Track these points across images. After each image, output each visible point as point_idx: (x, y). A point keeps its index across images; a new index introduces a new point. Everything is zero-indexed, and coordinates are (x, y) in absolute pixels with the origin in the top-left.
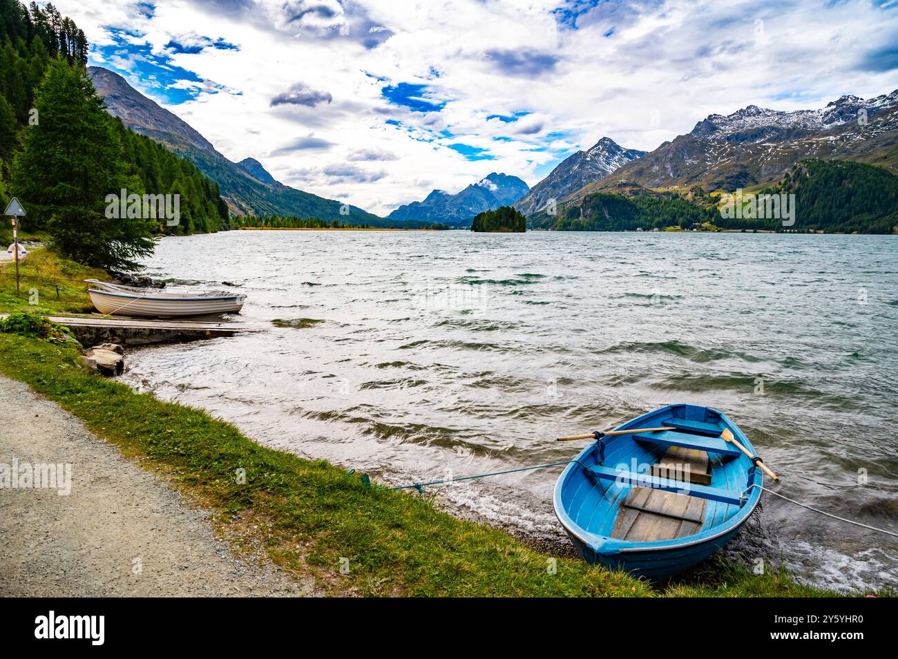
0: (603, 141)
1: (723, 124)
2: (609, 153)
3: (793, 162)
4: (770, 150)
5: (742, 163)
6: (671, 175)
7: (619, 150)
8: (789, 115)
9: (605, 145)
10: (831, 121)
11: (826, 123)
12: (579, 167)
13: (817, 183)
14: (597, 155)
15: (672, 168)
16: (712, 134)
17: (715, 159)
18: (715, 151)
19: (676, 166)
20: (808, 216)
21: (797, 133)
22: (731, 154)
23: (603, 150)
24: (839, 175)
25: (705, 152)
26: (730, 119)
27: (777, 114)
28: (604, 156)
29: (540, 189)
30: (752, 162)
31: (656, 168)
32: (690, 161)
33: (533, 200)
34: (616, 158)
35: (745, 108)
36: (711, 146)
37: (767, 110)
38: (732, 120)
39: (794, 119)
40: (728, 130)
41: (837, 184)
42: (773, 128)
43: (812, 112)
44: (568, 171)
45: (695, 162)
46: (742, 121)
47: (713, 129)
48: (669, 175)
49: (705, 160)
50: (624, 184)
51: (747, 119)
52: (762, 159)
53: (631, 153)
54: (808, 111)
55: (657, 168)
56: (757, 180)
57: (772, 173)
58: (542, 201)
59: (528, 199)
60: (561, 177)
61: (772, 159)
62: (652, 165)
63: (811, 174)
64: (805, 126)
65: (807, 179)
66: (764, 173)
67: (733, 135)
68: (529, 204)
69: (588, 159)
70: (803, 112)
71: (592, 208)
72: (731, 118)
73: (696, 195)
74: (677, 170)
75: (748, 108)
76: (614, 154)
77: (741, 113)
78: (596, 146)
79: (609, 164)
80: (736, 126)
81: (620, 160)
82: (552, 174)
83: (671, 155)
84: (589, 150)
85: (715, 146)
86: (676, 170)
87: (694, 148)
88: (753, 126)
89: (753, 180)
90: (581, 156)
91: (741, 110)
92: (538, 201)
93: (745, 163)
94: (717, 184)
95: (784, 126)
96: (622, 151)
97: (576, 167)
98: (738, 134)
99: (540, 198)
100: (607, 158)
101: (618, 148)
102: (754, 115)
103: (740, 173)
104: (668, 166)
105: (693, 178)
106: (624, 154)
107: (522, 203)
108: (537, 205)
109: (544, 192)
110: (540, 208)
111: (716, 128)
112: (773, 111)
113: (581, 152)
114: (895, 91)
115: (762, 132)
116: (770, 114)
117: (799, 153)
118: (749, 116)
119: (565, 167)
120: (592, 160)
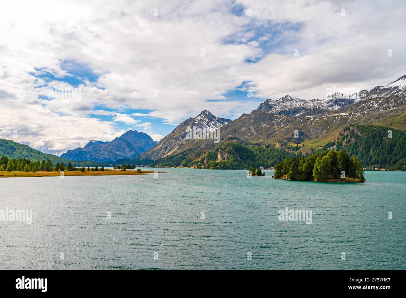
0: (203, 112)
1: (275, 105)
2: (209, 119)
3: (327, 127)
4: (312, 120)
5: (298, 127)
6: (255, 133)
7: (215, 118)
8: (308, 102)
9: (206, 115)
10: (331, 106)
11: (329, 106)
14: (201, 120)
15: (254, 129)
16: (270, 111)
17: (279, 124)
18: (278, 119)
19: (256, 128)
20: (370, 160)
21: (319, 111)
22: (288, 122)
23: (204, 118)
24: (380, 134)
25: (272, 120)
26: (277, 103)
27: (302, 101)
28: (206, 121)
29: (167, 141)
30: (304, 126)
31: (244, 129)
32: (264, 125)
33: (163, 147)
34: (213, 122)
35: (284, 97)
36: (275, 117)
37: (296, 98)
38: (279, 103)
39: (311, 104)
40: (279, 108)
42: (303, 108)
43: (320, 100)
44: (184, 130)
45: (268, 126)
46: (284, 104)
47: (270, 107)
48: (253, 133)
49: (273, 125)
51: (287, 103)
52: (309, 125)
53: (221, 120)
54: (318, 100)
55: (245, 129)
56: (309, 137)
57: (317, 133)
58: (169, 148)
59: (159, 147)
60: (180, 133)
61: (315, 125)
62: (241, 127)
63: (362, 133)
64: (319, 108)
66: (312, 133)
67: (282, 111)
68: (161, 149)
69: (196, 123)
70: (315, 100)
71: (228, 153)
72: (279, 101)
73: (282, 145)
74: (258, 130)
75: (286, 96)
76: (212, 120)
78: (200, 115)
79: (209, 126)
80: (282, 106)
81: (215, 124)
82: (173, 132)
83: (252, 121)
84: (196, 117)
85: (277, 116)
86: (257, 131)
87: (265, 118)
88: (291, 106)
89: (307, 137)
90: (191, 121)
91: (283, 98)
92: (166, 148)
93: (300, 127)
94: (288, 139)
95: (308, 107)
96: (216, 119)
98: (285, 110)
99: (167, 146)
100: (208, 122)
101: (213, 117)
102: (290, 101)
104: (252, 128)
105: (269, 135)
107: (155, 149)
108: (166, 151)
109: (170, 143)
110: (168, 152)
111: (272, 107)
112: (299, 99)
113: (191, 118)
114: (361, 91)
115: (298, 110)
116: (298, 100)
117: (329, 122)
118: (288, 101)
119: (182, 127)
120: (199, 123)
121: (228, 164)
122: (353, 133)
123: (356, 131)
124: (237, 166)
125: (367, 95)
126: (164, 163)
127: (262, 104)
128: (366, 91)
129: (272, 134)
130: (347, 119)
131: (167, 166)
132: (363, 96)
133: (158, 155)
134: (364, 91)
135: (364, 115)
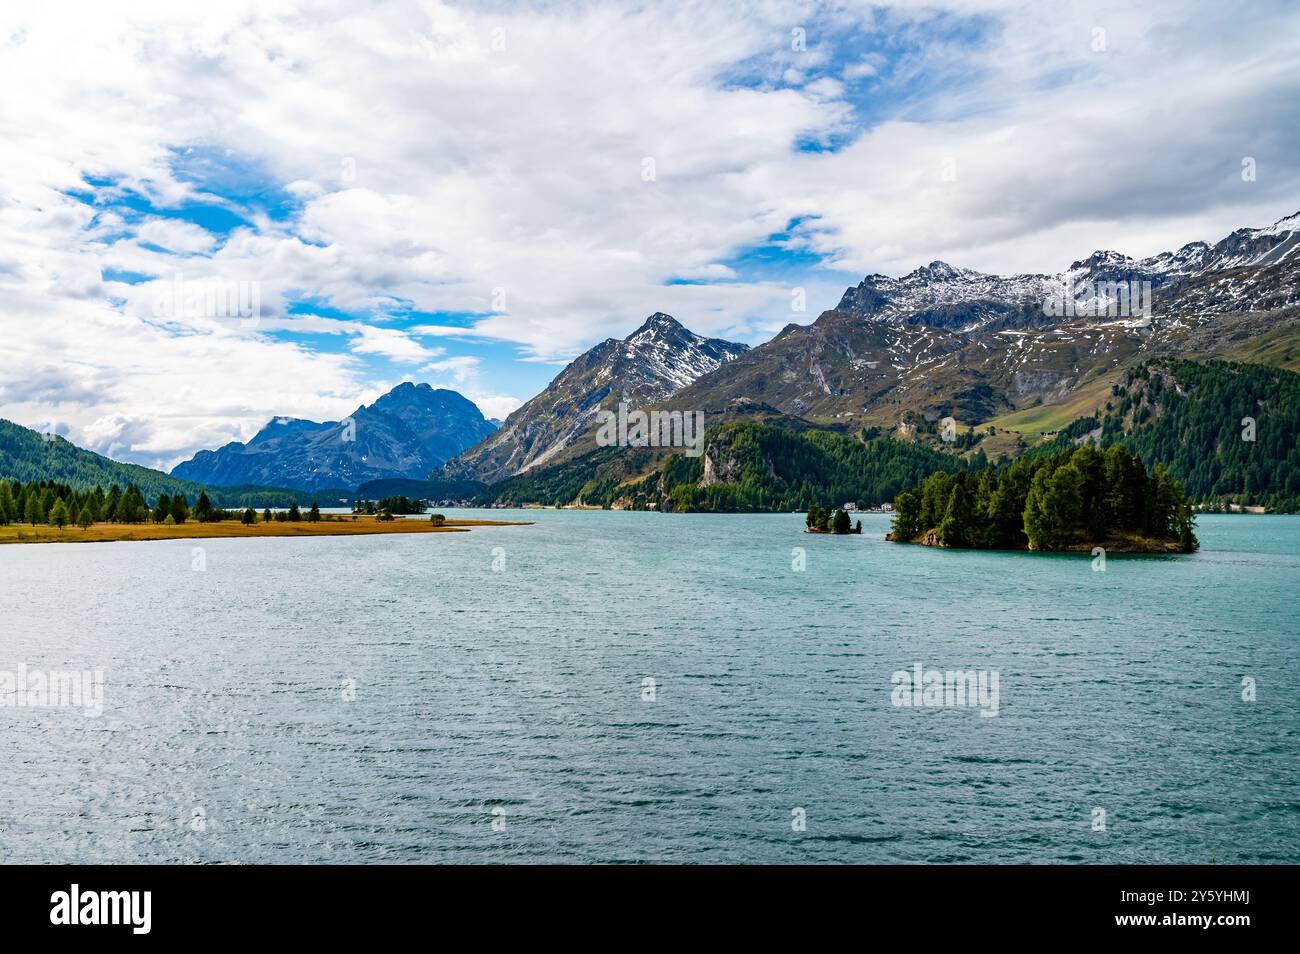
0: (654, 321)
1: (896, 294)
2: (671, 344)
3: (1071, 367)
4: (1020, 343)
5: (975, 367)
6: (827, 389)
7: (691, 340)
8: (1007, 283)
9: (662, 328)
12: (614, 372)
14: (645, 347)
15: (826, 375)
16: (878, 312)
17: (910, 358)
18: (905, 341)
19: (832, 372)
20: (1216, 476)
22: (938, 350)
23: (657, 338)
24: (1249, 389)
25: (887, 345)
26: (903, 286)
27: (987, 279)
28: (662, 350)
29: (532, 417)
30: (993, 366)
31: (790, 376)
32: (860, 362)
33: (516, 440)
34: (686, 354)
35: (927, 266)
36: (896, 334)
37: (967, 271)
38: (908, 287)
39: (1019, 290)
40: (908, 305)
42: (991, 305)
43: (1047, 278)
44: (590, 380)
45: (872, 365)
46: (927, 290)
47: (880, 302)
48: (821, 389)
49: (889, 361)
51: (936, 286)
52: (1011, 362)
53: (714, 347)
54: (1040, 276)
55: (794, 375)
56: (1012, 400)
57: (1038, 388)
58: (536, 443)
59: (503, 439)
60: (575, 391)
61: (1029, 361)
62: (782, 369)
63: (1187, 389)
66: (1021, 388)
67: (919, 314)
68: (510, 447)
69: (630, 356)
70: (1030, 277)
71: (737, 457)
72: (908, 282)
73: (919, 430)
74: (838, 380)
75: (934, 265)
76: (681, 347)
77: (928, 274)
78: (642, 329)
79: (672, 366)
80: (919, 298)
81: (694, 359)
82: (552, 387)
83: (819, 349)
84: (630, 338)
85: (902, 333)
86: (835, 383)
87: (863, 337)
88: (950, 299)
89: (1005, 401)
90: (613, 349)
91: (922, 269)
92: (528, 443)
93: (979, 367)
94: (939, 408)
95: (1008, 301)
96: (696, 341)
97: (605, 372)
98: (929, 313)
99: (533, 435)
100: (669, 355)
101: (688, 335)
102: (946, 280)
103: (978, 388)
104: (817, 371)
105: (876, 395)
106: (701, 347)
107: (492, 447)
108: (527, 451)
109: (540, 424)
110: (535, 457)
111: (885, 301)
112: (976, 274)
113: (613, 341)
114: (1187, 247)
115: (973, 311)
116: (972, 278)
117: (1079, 351)
118: (938, 280)
119: (581, 372)
120: (638, 358)
121: (738, 495)
122: (1159, 389)
123: (1168, 380)
124: (767, 501)
125: (1208, 260)
126: (522, 494)
127: (850, 291)
128: (1201, 244)
129: (886, 391)
130: (1139, 341)
131: (532, 501)
132: (1193, 262)
133: (502, 464)
134: (1196, 244)
135: (1194, 325)
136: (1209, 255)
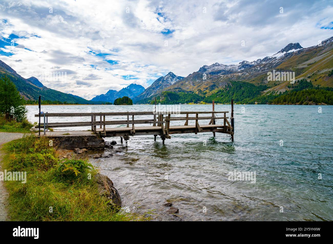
0: (170, 73)
1: (208, 69)
2: (172, 77)
4: (222, 77)
7: (176, 76)
8: (228, 66)
9: (171, 74)
10: (240, 68)
11: (239, 69)
13: (234, 88)
14: (168, 78)
15: (192, 83)
16: (205, 72)
17: (206, 80)
19: (193, 82)
21: (231, 72)
22: (210, 78)
23: (170, 76)
24: (240, 86)
25: (202, 78)
26: (210, 67)
27: (225, 66)
28: (170, 78)
30: (217, 81)
33: (146, 94)
34: (175, 79)
35: (215, 64)
37: (221, 64)
39: (230, 67)
40: (210, 70)
41: (239, 89)
42: (223, 70)
43: (235, 65)
44: (158, 83)
45: (199, 81)
46: (214, 68)
48: (191, 85)
49: (202, 80)
50: (176, 88)
51: (216, 67)
52: (220, 80)
53: (179, 78)
54: (234, 65)
55: (188, 83)
60: (156, 85)
61: (223, 80)
62: (186, 82)
64: (233, 70)
65: (231, 87)
66: (220, 85)
67: (211, 72)
68: (145, 94)
69: (165, 79)
70: (232, 65)
71: (164, 96)
72: (211, 66)
73: (199, 92)
74: (194, 84)
76: (174, 78)
77: (214, 65)
78: (168, 75)
79: (172, 81)
80: (212, 69)
81: (176, 80)
82: (152, 85)
83: (192, 79)
84: (165, 76)
87: (199, 76)
88: (217, 69)
89: (217, 87)
90: (162, 79)
91: (214, 64)
92: (148, 94)
93: (214, 82)
94: (206, 88)
95: (227, 70)
96: (176, 77)
97: (161, 82)
98: (213, 72)
99: (149, 93)
100: (171, 79)
101: (175, 76)
102: (218, 66)
103: (213, 85)
105: (199, 86)
108: (147, 95)
109: (150, 91)
110: (149, 96)
111: (206, 70)
112: (223, 65)
113: (162, 77)
114: (258, 60)
115: (220, 71)
116: (222, 66)
117: (231, 79)
118: (216, 66)
119: (157, 82)
120: (166, 80)
124: (166, 103)
125: (260, 62)
126: (141, 102)
127: (201, 68)
128: (260, 59)
129: (200, 85)
130: (240, 77)
131: (142, 103)
132: (258, 63)
133: (144, 98)
134: (259, 59)
136: (261, 61)
